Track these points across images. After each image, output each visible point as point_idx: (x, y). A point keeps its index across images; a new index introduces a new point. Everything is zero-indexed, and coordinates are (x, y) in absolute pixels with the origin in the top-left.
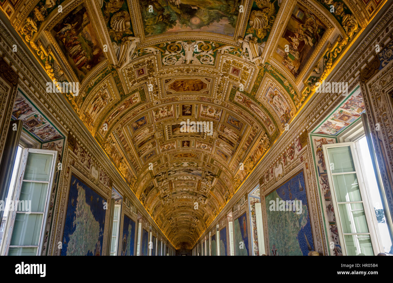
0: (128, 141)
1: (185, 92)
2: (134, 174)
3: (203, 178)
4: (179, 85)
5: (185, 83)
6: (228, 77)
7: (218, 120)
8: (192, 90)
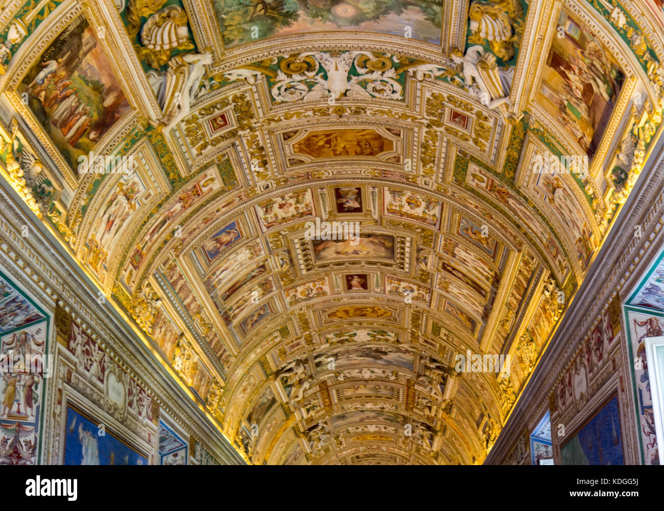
0: (195, 287)
1: (339, 158)
2: (214, 373)
3: (419, 376)
4: (321, 143)
5: (336, 138)
6: (442, 129)
7: (435, 225)
8: (357, 154)
